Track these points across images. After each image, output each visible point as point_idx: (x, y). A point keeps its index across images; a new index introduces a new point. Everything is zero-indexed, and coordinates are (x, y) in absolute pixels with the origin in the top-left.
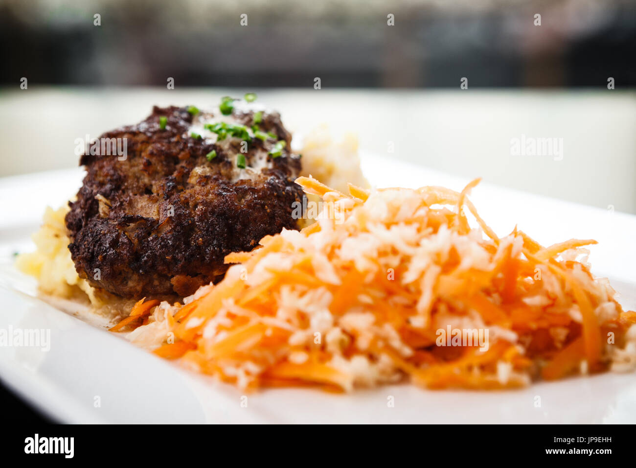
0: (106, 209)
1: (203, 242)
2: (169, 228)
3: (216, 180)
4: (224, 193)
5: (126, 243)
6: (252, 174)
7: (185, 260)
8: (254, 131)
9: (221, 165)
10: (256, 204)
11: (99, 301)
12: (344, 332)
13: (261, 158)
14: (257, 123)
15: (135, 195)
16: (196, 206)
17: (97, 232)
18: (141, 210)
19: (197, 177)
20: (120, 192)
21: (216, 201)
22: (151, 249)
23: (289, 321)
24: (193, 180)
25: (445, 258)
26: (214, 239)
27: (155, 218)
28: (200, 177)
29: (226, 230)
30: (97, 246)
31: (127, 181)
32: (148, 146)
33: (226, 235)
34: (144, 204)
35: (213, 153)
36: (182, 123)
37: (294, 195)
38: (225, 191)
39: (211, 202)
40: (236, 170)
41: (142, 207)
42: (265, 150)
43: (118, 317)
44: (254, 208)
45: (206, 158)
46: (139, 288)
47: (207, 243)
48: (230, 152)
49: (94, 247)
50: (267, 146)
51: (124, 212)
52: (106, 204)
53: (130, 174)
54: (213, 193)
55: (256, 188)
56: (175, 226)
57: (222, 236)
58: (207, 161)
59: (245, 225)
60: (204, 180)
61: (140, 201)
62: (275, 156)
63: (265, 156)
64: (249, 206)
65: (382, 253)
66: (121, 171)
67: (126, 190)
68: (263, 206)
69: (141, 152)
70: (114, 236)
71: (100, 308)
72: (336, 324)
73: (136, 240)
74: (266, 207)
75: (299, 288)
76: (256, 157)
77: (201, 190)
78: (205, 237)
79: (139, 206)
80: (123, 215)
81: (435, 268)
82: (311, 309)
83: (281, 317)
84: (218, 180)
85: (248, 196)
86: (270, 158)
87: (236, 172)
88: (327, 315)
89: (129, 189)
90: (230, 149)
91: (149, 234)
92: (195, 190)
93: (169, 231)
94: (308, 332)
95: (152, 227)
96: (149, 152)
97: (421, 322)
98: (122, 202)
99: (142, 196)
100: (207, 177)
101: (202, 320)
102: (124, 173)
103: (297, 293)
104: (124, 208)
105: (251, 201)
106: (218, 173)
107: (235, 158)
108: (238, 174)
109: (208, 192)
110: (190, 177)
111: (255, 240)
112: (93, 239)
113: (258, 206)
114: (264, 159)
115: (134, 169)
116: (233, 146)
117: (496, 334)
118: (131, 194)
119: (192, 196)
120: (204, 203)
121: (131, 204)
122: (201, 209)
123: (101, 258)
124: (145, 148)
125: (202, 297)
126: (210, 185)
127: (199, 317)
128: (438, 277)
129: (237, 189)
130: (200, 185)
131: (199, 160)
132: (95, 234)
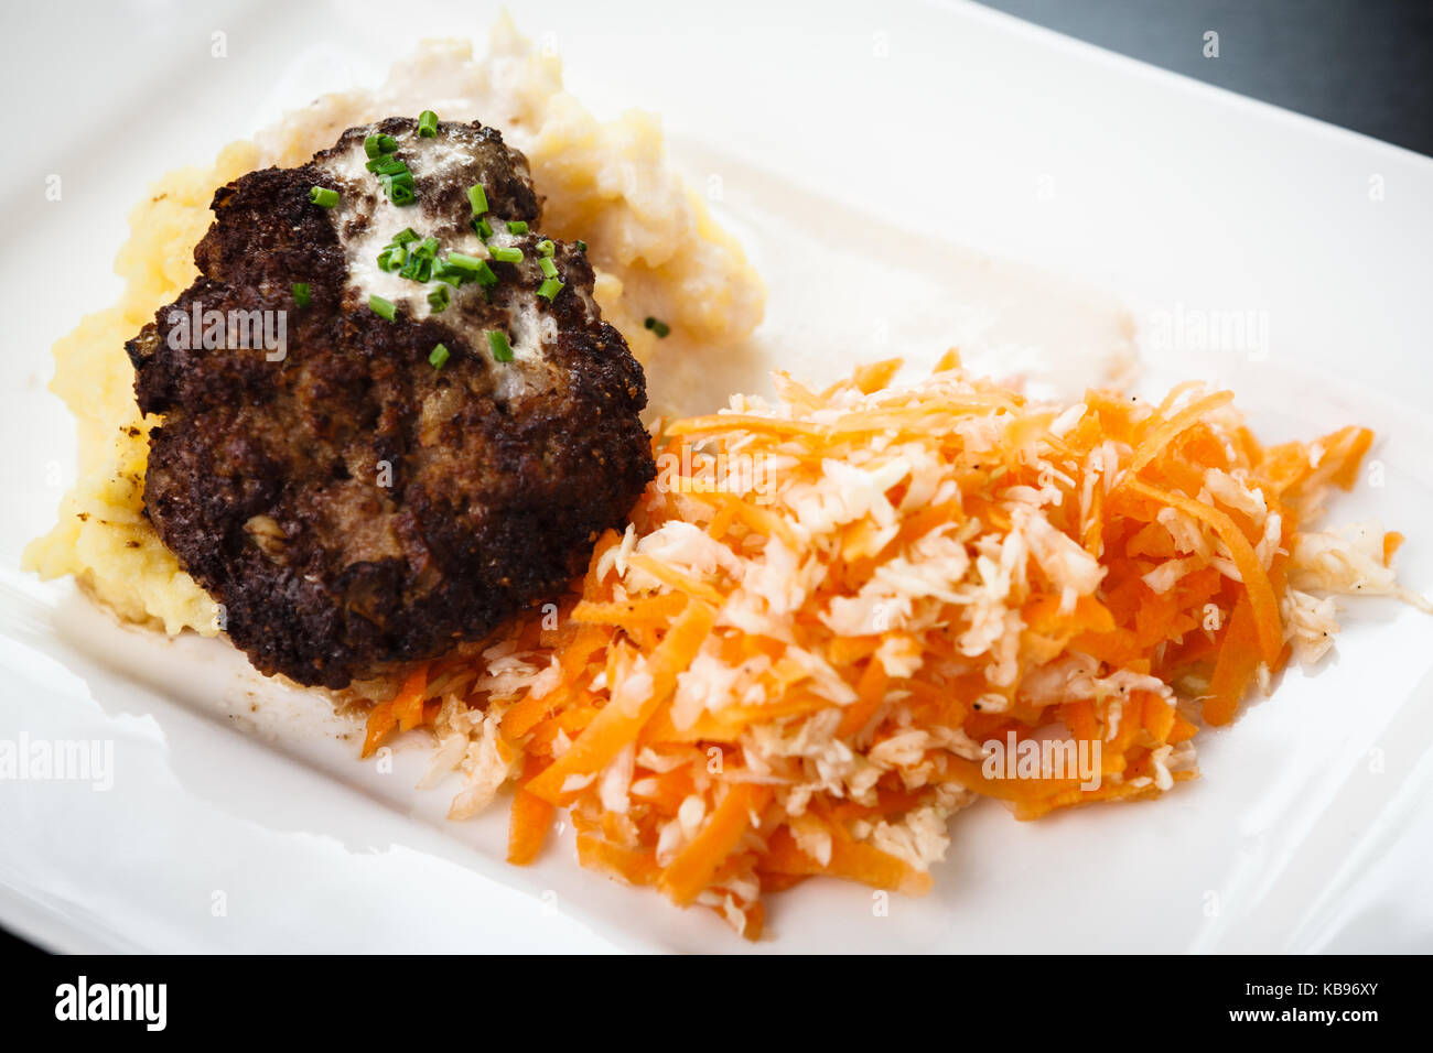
0: (276, 542)
1: (510, 582)
2: (437, 576)
3: (476, 421)
5: (364, 631)
6: (534, 370)
8: (486, 238)
9: (464, 369)
10: (577, 456)
13: (523, 306)
14: (484, 212)
15: (320, 492)
16: (465, 503)
17: (284, 607)
18: (354, 533)
19: (438, 428)
20: (288, 498)
21: (504, 488)
22: (415, 626)
23: (774, 772)
24: (430, 438)
25: (1024, 590)
26: (527, 567)
27: (396, 554)
28: (444, 426)
29: (541, 538)
30: (300, 638)
31: (292, 469)
32: (301, 370)
33: (544, 547)
34: (353, 518)
35: (440, 353)
39: (497, 490)
40: (498, 368)
41: (351, 526)
42: (527, 287)
44: (576, 470)
45: (429, 364)
48: (469, 329)
50: (527, 276)
51: (319, 546)
52: (274, 534)
53: (294, 454)
54: (491, 466)
55: (560, 415)
56: (447, 567)
57: (539, 554)
58: (434, 368)
59: (570, 510)
60: (453, 431)
61: (342, 511)
62: (552, 299)
63: (531, 301)
64: (567, 471)
66: (273, 451)
67: (295, 488)
68: (587, 453)
69: (290, 385)
70: (330, 614)
73: (381, 619)
74: (595, 453)
75: (782, 721)
76: (513, 308)
77: (461, 465)
78: (512, 572)
79: (345, 525)
80: (318, 552)
81: (1018, 625)
82: (812, 750)
83: (756, 767)
84: (481, 422)
85: (552, 443)
86: (543, 306)
87: (497, 373)
88: (845, 754)
89: (303, 483)
90: (465, 321)
91: (399, 593)
92: (449, 467)
93: (440, 585)
94: (813, 787)
95: (402, 580)
96: (314, 392)
97: (998, 703)
98: (303, 521)
99: (334, 493)
100: (457, 423)
101: (591, 777)
102: (280, 452)
103: (780, 730)
104: (314, 536)
105: (565, 455)
106: (471, 395)
107: (484, 340)
108: (504, 378)
109: (479, 464)
110: (424, 434)
111: (596, 530)
112: (283, 624)
113: (581, 461)
114: (532, 310)
115: (295, 435)
116: (470, 312)
117: (1128, 688)
118: (310, 493)
119: (448, 481)
120: (483, 498)
121: (327, 523)
122: (483, 512)
123: (320, 665)
124: (298, 377)
125: (548, 695)
126: (473, 442)
127: (586, 773)
128: (1022, 636)
129: (529, 434)
130: (449, 445)
131: (416, 372)
132: (281, 611)
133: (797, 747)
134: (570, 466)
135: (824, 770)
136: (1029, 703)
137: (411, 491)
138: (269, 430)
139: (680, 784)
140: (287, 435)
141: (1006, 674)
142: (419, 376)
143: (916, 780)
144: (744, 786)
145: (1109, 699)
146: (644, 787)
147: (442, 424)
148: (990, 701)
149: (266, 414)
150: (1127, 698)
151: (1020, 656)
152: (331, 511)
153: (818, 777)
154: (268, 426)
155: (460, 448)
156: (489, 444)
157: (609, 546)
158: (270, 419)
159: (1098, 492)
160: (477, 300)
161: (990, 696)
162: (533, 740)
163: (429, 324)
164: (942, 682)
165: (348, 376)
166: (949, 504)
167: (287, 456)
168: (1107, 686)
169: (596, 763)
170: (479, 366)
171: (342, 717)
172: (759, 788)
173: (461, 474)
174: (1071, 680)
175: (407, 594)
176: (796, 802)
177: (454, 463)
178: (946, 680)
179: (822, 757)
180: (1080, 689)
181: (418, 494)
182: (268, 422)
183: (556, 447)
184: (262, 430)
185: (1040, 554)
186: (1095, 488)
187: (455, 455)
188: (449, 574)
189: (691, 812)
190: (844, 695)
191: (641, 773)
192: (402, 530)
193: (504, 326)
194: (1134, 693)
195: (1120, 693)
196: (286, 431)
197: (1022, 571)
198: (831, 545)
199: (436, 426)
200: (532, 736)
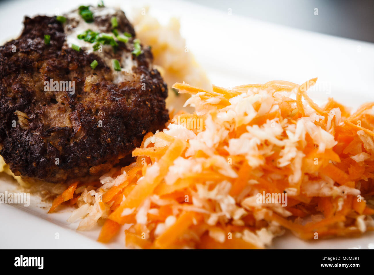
0: (25, 121)
1: (111, 140)
2: (83, 134)
3: (105, 86)
4: (117, 99)
5: (54, 152)
6: (128, 75)
7: (101, 157)
8: (116, 35)
9: (103, 71)
10: (140, 102)
11: (27, 184)
12: (246, 210)
13: (127, 58)
14: (116, 28)
15: (45, 105)
16: (97, 111)
17: (25, 143)
18: (55, 119)
19: (91, 86)
20: (32, 105)
21: (112, 107)
22: (73, 153)
23: (204, 207)
24: (87, 89)
25: (304, 143)
26: (118, 136)
27: (69, 126)
28: (93, 85)
29: (124, 128)
30: (29, 154)
31: (35, 96)
32: (43, 63)
33: (125, 131)
34: (55, 114)
35: (95, 63)
36: (58, 34)
37: (160, 86)
38: (116, 97)
39: (109, 108)
40: (115, 73)
41: (54, 117)
42: (129, 51)
43: (47, 196)
44: (139, 106)
45: (90, 67)
46: (65, 178)
47: (114, 140)
48: (106, 59)
49: (27, 155)
50: (129, 47)
51: (41, 123)
52: (25, 118)
53: (37, 90)
54: (108, 99)
55: (135, 88)
56: (88, 131)
57: (123, 133)
58: (92, 69)
59: (136, 120)
60: (96, 88)
61: (52, 111)
62: (137, 55)
63: (130, 55)
64: (136, 105)
65: (260, 147)
66: (29, 88)
67: (36, 103)
68: (144, 102)
69: (39, 68)
70: (41, 145)
71: (29, 188)
72: (239, 205)
73: (61, 148)
74: (147, 103)
75: (208, 183)
76: (123, 58)
77: (97, 98)
78: (112, 137)
79: (52, 116)
80: (41, 125)
81: (301, 155)
82: (219, 197)
83: (197, 205)
84: (107, 86)
85: (132, 97)
86: (134, 57)
87: (115, 75)
88: (232, 201)
89: (39, 102)
90: (105, 56)
91: (69, 140)
92: (93, 98)
93: (84, 137)
94: (220, 214)
95: (70, 135)
96: (47, 69)
97: (293, 191)
98: (37, 114)
99: (50, 106)
100: (98, 85)
101: (133, 209)
102: (31, 89)
103: (207, 187)
104: (40, 120)
105: (136, 101)
106: (104, 79)
107: (112, 63)
108: (117, 77)
109: (104, 99)
110: (85, 87)
111: (145, 129)
112: (23, 149)
113: (141, 103)
114: (130, 58)
115: (38, 84)
116: (107, 53)
117: (346, 192)
118: (41, 105)
119: (92, 103)
120: (104, 109)
121: (45, 115)
122: (103, 114)
123: (35, 165)
124: (42, 65)
125: (121, 184)
126: (102, 92)
127: (131, 208)
128: (304, 160)
129: (123, 92)
130: (94, 93)
131: (85, 69)
132: (23, 144)
133: (213, 195)
134: (137, 104)
135: (223, 206)
136: (305, 195)
137: (77, 106)
138: (29, 81)
139: (167, 211)
140: (35, 84)
141: (296, 177)
142: (86, 70)
143: (260, 216)
144: (192, 212)
145: (338, 197)
146: (154, 212)
147: (92, 84)
148: (290, 190)
149: (28, 76)
150: (346, 197)
151: (302, 169)
152: (47, 112)
153: (221, 210)
154: (28, 80)
155: (97, 93)
156: (109, 93)
157: (149, 137)
158: (30, 77)
159: (333, 122)
160: (110, 50)
161: (290, 189)
162: (114, 204)
163: (92, 55)
164: (271, 181)
165: (59, 66)
166: (276, 112)
167: (34, 90)
168: (337, 190)
169: (136, 204)
170: (108, 70)
171: (44, 202)
172: (197, 214)
173: (97, 101)
174: (323, 187)
175: (72, 140)
176: (212, 220)
177: (94, 97)
178: (273, 180)
179: (222, 200)
180: (326, 191)
181: (80, 106)
182: (29, 78)
183: (133, 98)
184: (26, 81)
185: (311, 133)
186: (332, 121)
187: (95, 95)
188: (88, 134)
189: (171, 221)
190: (233, 174)
191: (153, 206)
192: (72, 117)
193: (120, 61)
194: (349, 196)
195: (343, 194)
196: (35, 82)
197: (304, 137)
198: (231, 126)
199: (90, 85)
200: (113, 202)
